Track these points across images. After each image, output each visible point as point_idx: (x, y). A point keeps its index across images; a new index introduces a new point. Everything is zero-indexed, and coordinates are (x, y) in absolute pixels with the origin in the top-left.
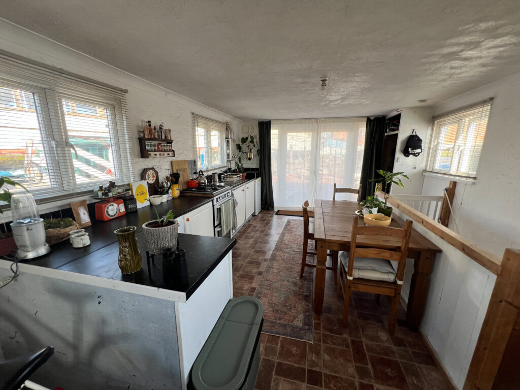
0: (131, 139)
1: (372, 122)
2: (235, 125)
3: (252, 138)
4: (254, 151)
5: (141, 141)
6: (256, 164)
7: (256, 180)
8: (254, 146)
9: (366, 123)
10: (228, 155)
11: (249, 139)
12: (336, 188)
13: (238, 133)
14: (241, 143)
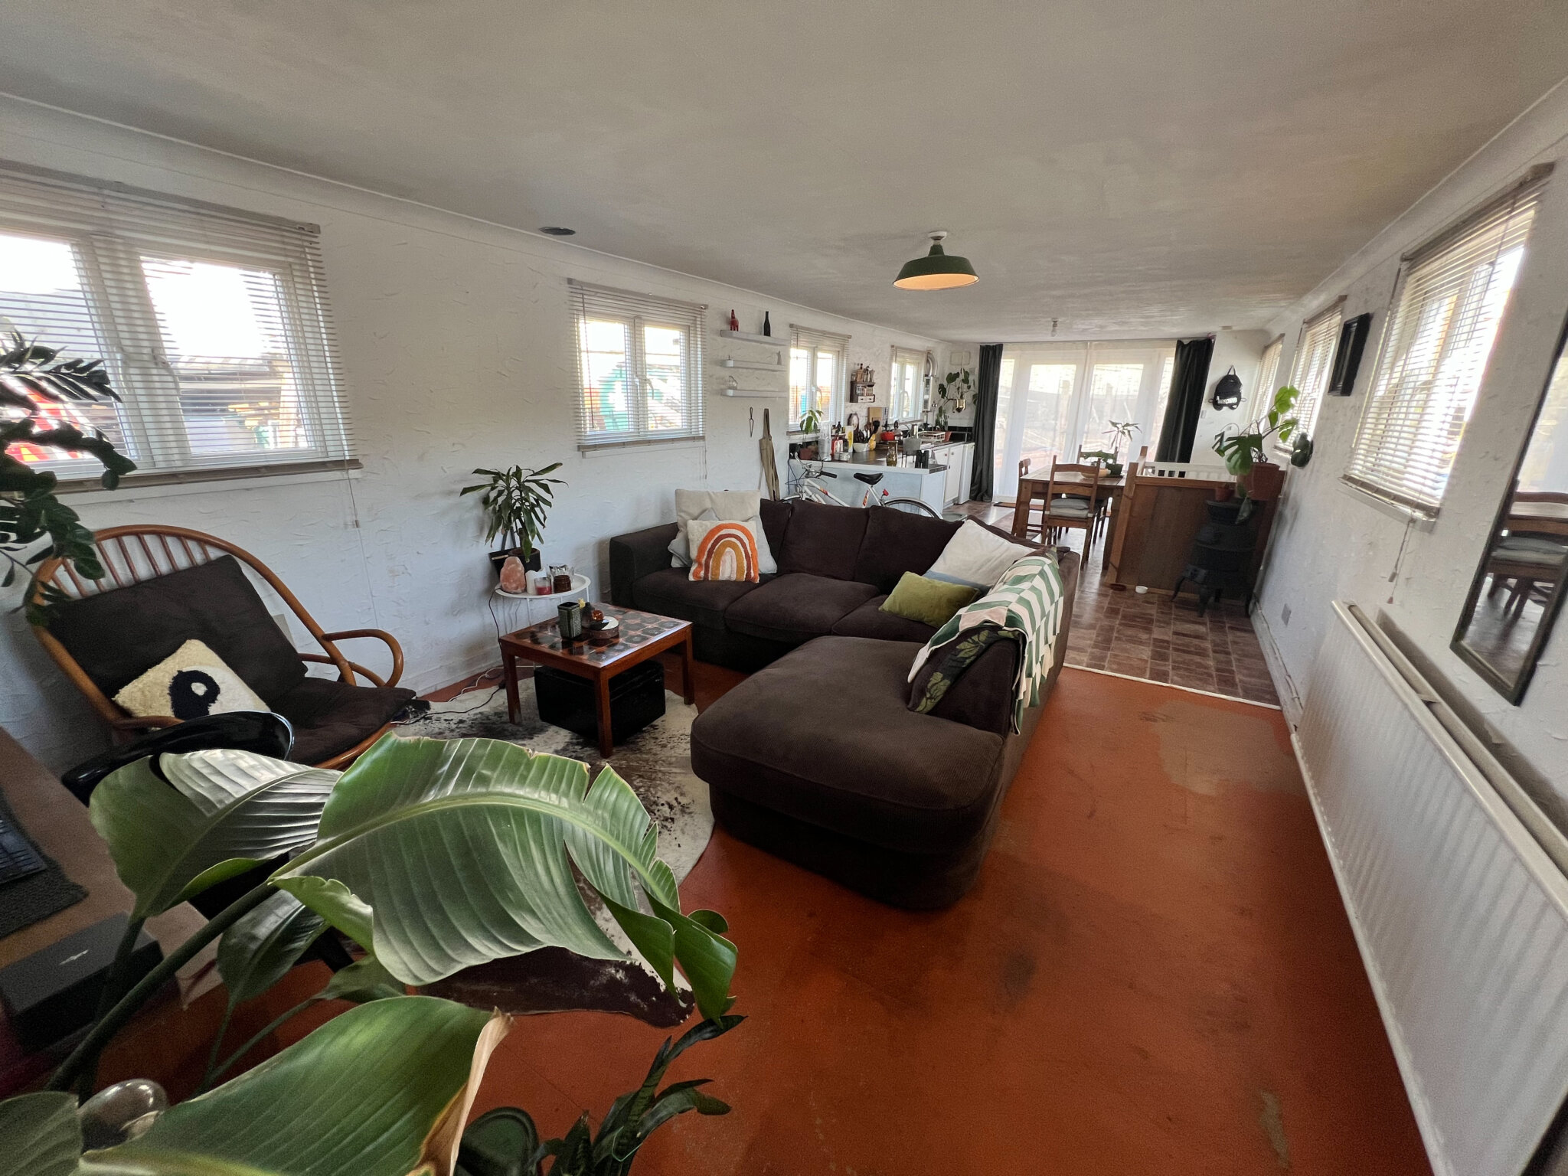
0: (846, 383)
1: (1187, 349)
2: (938, 356)
3: (967, 374)
4: (968, 397)
5: (853, 385)
6: (970, 419)
7: (967, 445)
8: (969, 387)
9: (1175, 349)
10: (926, 402)
11: (962, 376)
12: (1082, 451)
13: (943, 367)
14: (945, 383)
